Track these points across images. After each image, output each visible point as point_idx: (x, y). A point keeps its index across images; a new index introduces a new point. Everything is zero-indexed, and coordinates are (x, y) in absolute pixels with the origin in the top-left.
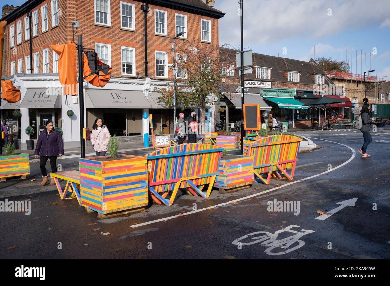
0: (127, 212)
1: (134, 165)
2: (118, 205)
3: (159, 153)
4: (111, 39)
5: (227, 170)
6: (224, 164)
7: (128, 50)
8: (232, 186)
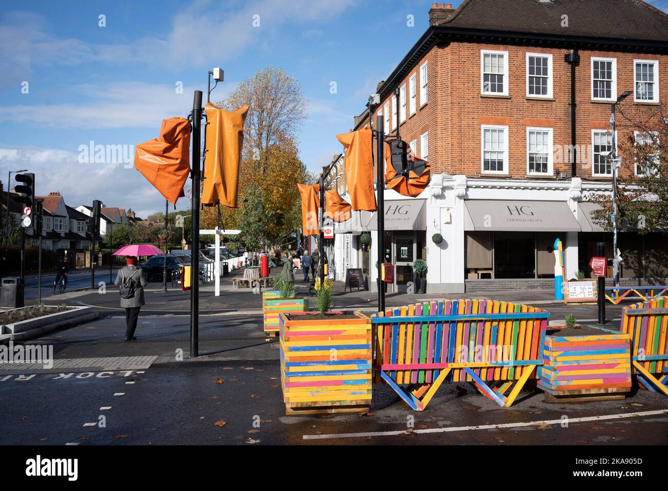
0: (334, 411)
1: (344, 331)
2: (313, 396)
3: (398, 313)
4: (510, 116)
5: (557, 358)
6: (550, 345)
7: (539, 133)
8: (569, 391)
